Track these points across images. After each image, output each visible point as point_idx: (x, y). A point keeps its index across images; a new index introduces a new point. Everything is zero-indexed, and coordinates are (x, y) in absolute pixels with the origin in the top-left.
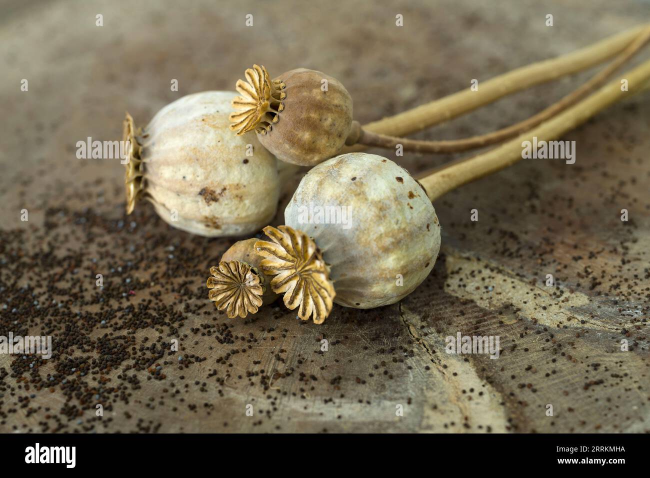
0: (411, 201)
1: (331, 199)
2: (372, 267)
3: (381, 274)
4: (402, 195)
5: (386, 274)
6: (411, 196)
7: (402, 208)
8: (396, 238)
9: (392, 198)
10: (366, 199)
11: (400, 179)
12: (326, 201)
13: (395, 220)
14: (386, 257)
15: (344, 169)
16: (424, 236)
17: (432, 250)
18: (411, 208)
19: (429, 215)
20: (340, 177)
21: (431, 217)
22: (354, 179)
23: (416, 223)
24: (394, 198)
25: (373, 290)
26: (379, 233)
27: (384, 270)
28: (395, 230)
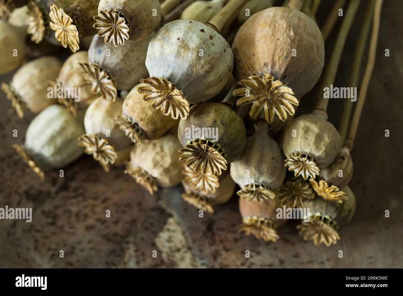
0: (212, 41)
1: (170, 54)
2: (203, 83)
3: (209, 85)
4: (206, 39)
5: (212, 84)
6: (211, 38)
7: (209, 47)
8: (211, 64)
9: (202, 43)
10: (189, 48)
11: (202, 31)
12: (168, 56)
13: (207, 55)
14: (209, 75)
15: (171, 34)
16: (224, 57)
17: (230, 62)
18: (213, 45)
19: (223, 44)
20: (171, 39)
21: (225, 45)
22: (179, 39)
23: (218, 52)
24: (203, 43)
25: (207, 93)
26: (202, 64)
27: (210, 82)
28: (209, 60)
